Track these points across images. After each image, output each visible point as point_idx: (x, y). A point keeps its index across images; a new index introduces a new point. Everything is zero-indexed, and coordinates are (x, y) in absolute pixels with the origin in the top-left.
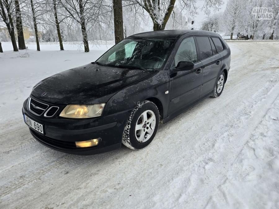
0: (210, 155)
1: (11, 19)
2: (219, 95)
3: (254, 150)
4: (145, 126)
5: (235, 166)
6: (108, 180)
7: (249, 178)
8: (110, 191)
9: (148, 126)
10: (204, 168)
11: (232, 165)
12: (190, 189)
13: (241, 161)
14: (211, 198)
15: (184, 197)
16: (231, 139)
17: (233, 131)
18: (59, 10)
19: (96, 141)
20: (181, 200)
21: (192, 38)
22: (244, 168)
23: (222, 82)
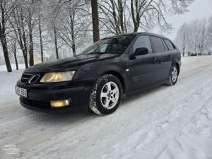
0: (166, 118)
1: (26, 47)
2: (174, 84)
3: (206, 114)
4: (109, 95)
5: (189, 125)
6: (75, 134)
7: (203, 132)
8: (76, 141)
9: (112, 95)
10: (161, 126)
11: (186, 124)
12: (147, 141)
13: (195, 121)
14: (166, 146)
15: (141, 145)
16: (185, 109)
17: (187, 104)
18: (58, 40)
19: (67, 102)
20: (138, 148)
21: (147, 37)
22: (198, 126)
23: (176, 73)
